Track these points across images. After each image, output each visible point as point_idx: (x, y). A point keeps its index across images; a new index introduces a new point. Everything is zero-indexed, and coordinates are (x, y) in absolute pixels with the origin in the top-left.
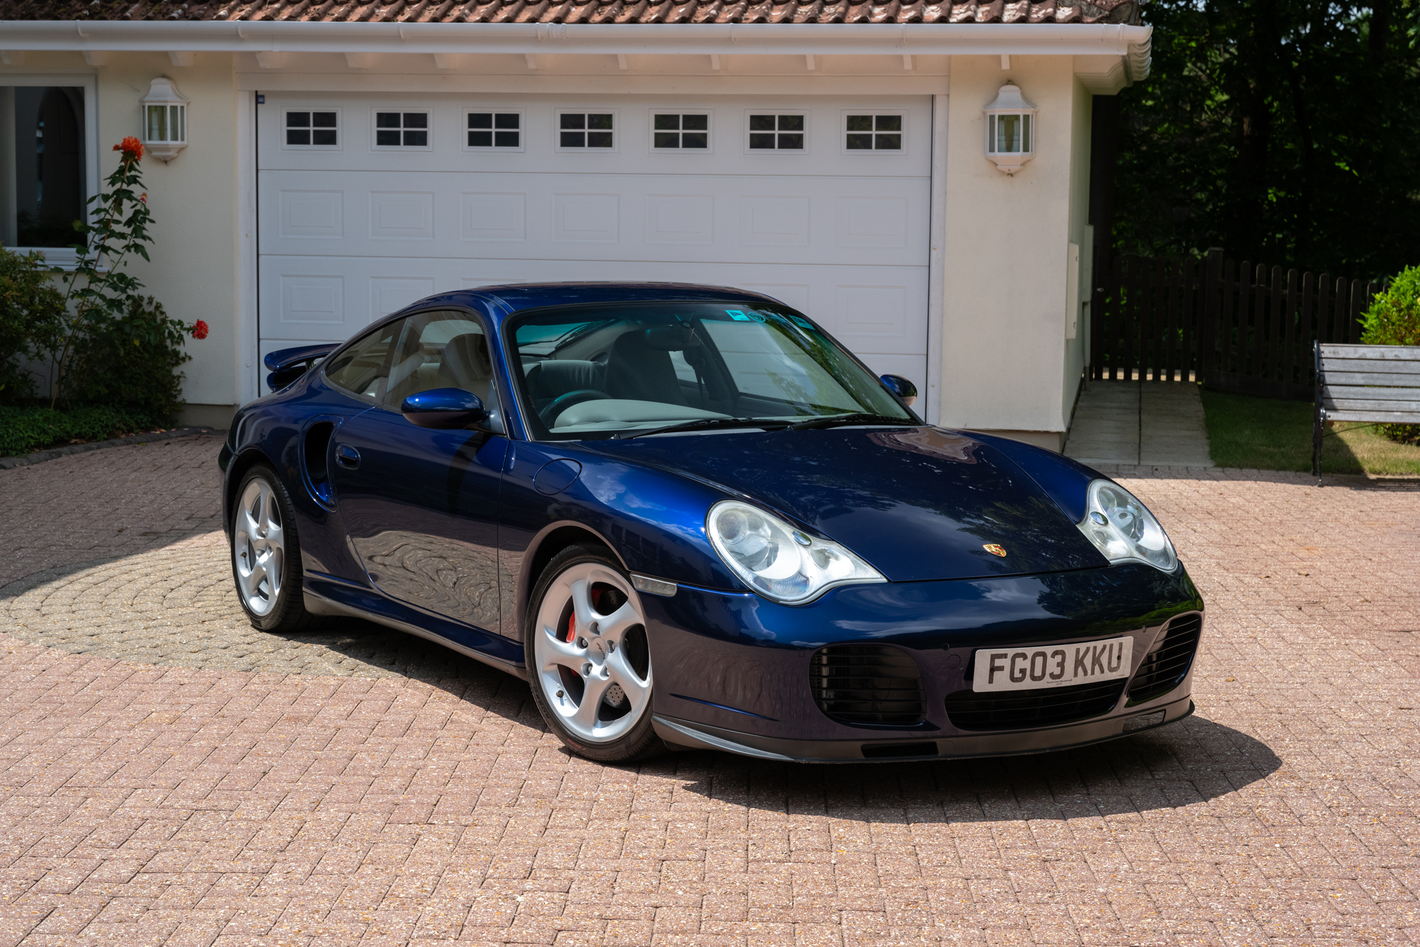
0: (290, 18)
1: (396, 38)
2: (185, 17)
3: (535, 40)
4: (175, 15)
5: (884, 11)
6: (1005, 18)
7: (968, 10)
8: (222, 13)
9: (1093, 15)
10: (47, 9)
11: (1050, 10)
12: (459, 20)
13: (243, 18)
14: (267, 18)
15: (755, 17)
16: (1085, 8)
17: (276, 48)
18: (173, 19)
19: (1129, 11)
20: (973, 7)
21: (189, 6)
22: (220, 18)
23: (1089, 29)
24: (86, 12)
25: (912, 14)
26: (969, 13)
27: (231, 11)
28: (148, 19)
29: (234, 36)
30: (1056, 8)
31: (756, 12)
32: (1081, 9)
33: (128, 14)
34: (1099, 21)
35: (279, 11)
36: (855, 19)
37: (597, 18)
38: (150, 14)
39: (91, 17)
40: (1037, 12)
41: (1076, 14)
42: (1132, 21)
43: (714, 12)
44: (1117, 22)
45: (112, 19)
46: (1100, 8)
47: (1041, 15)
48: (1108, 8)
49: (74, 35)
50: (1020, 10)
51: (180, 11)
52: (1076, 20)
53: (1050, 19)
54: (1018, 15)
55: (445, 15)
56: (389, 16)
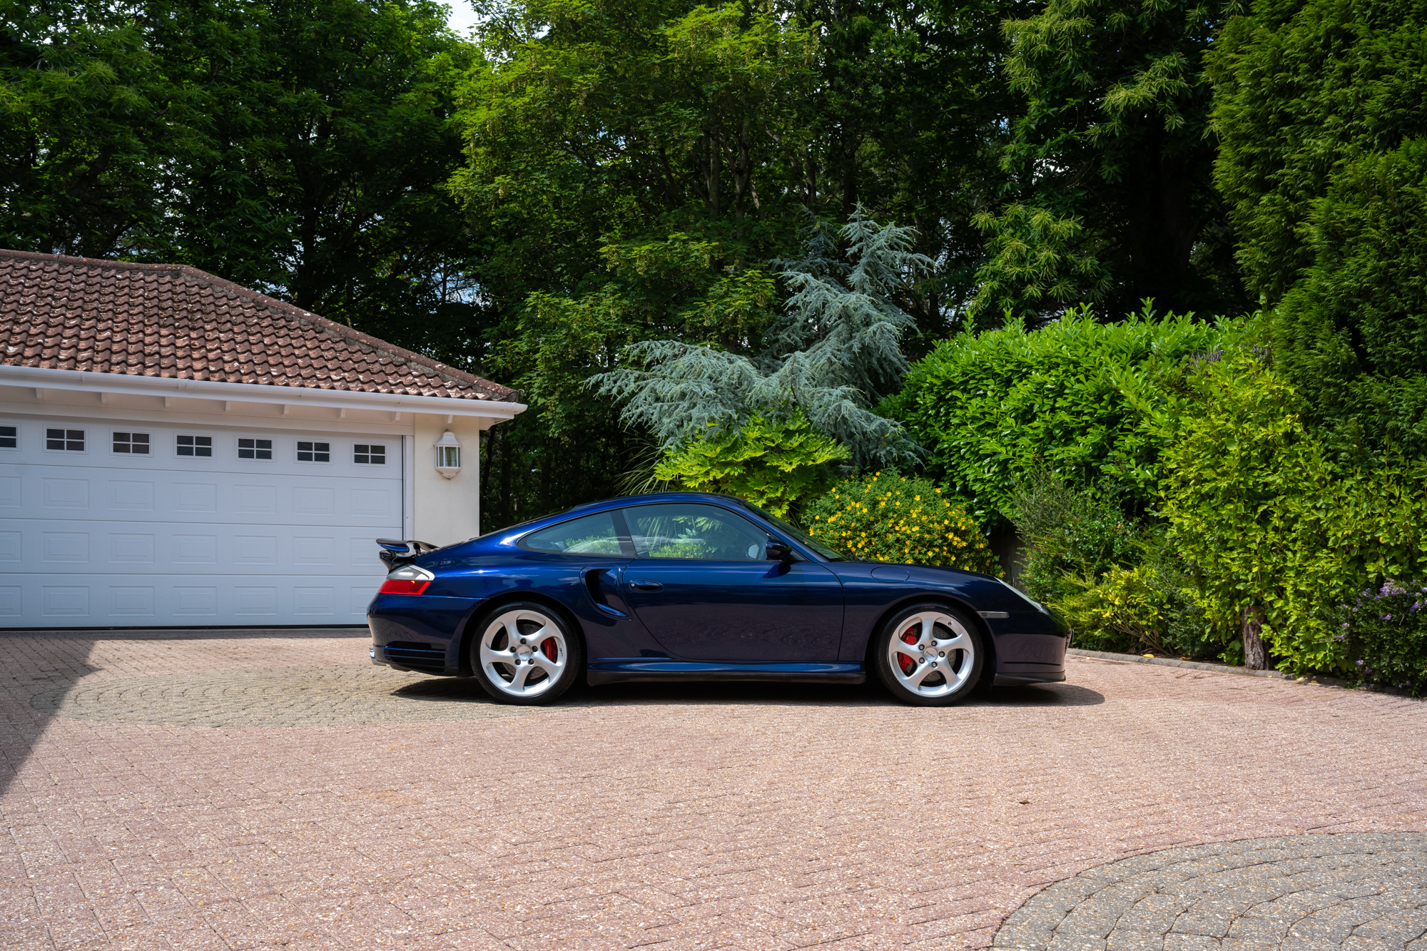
6: (452, 395)
9: (497, 398)
11: (473, 393)
16: (491, 394)
19: (517, 395)
23: (495, 403)
30: (476, 393)
32: (489, 394)
34: (500, 400)
36: (356, 388)
40: (466, 394)
41: (488, 396)
42: (514, 401)
46: (500, 394)
47: (469, 395)
48: (504, 394)
52: (488, 399)
53: (475, 398)
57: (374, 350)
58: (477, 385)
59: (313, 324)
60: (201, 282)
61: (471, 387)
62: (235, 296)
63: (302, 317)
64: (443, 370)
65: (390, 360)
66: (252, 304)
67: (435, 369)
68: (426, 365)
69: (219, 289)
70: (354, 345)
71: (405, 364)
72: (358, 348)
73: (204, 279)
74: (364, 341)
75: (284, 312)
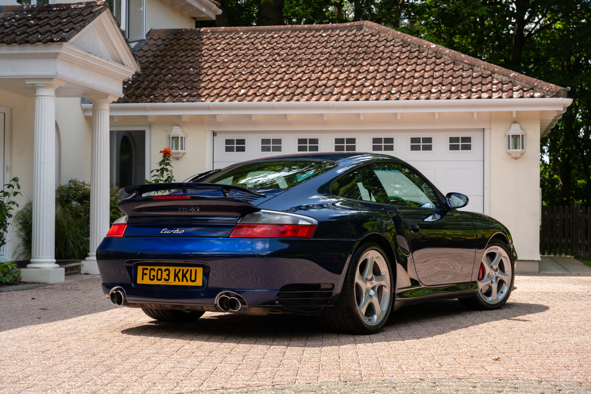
0: (230, 101)
1: (273, 108)
2: (188, 101)
3: (328, 108)
4: (184, 100)
5: (466, 95)
6: (514, 96)
7: (498, 94)
8: (203, 99)
9: (549, 95)
10: (133, 100)
11: (532, 93)
12: (298, 100)
13: (211, 101)
14: (221, 101)
15: (415, 98)
16: (545, 93)
17: (225, 113)
18: (184, 102)
19: (564, 93)
20: (501, 93)
21: (189, 98)
22: (202, 101)
23: (548, 100)
24: (149, 100)
25: (477, 96)
26: (500, 95)
27: (206, 99)
28: (174, 102)
29: (208, 108)
30: (534, 93)
31: (415, 96)
32: (544, 93)
33: (166, 100)
34: (552, 97)
35: (225, 99)
36: (455, 98)
37: (351, 99)
38: (175, 100)
39: (151, 102)
40: (526, 95)
41: (543, 94)
42: (565, 96)
43: (398, 96)
44: (559, 97)
45: (159, 102)
46: (552, 92)
47: (528, 95)
48: (555, 92)
49: (145, 109)
50: (520, 93)
51: (186, 99)
52: (543, 97)
53: (532, 97)
54: (519, 95)
55: (291, 99)
56: (270, 99)
57: (472, 67)
58: (537, 86)
59: (436, 53)
60: (373, 31)
61: (532, 89)
62: (392, 38)
63: (429, 48)
64: (515, 77)
65: (480, 73)
66: (401, 43)
67: (509, 77)
68: (504, 75)
69: (383, 35)
70: (459, 65)
71: (491, 75)
72: (461, 66)
73: (375, 29)
74: (466, 61)
75: (419, 46)
